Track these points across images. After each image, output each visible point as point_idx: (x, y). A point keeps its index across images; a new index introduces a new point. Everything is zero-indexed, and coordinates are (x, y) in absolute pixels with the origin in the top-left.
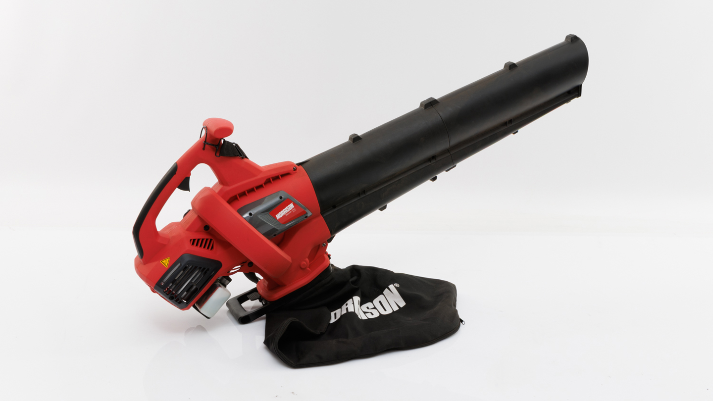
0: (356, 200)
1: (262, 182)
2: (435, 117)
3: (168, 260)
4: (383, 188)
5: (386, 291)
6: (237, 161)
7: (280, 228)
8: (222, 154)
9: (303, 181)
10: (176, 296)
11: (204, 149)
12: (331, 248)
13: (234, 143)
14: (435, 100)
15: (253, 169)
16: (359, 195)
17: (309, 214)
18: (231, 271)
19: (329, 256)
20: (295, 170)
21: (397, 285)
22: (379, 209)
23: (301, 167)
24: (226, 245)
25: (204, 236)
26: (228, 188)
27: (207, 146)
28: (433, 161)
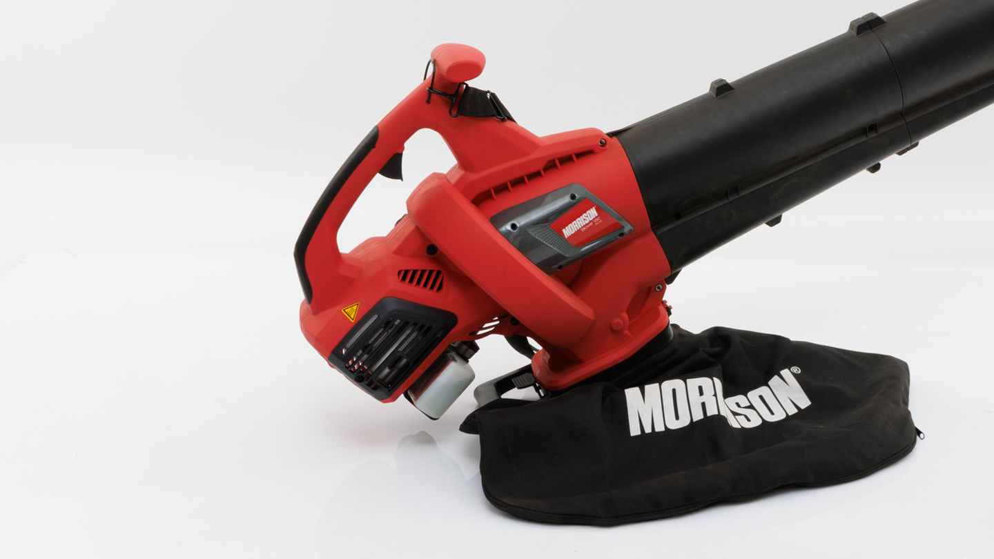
0: (720, 204)
1: (540, 166)
2: (876, 51)
3: (355, 307)
4: (772, 183)
5: (775, 381)
6: (491, 125)
7: (569, 254)
8: (462, 112)
9: (617, 166)
10: (369, 375)
11: (428, 101)
12: (672, 294)
13: (488, 92)
14: (878, 18)
15: (524, 141)
16: (726, 195)
17: (628, 228)
18: (480, 332)
19: (668, 310)
20: (603, 145)
21: (796, 370)
22: (767, 224)
23: (615, 140)
24: (465, 283)
25: (427, 265)
26: (474, 177)
27: (434, 96)
28: (873, 135)
